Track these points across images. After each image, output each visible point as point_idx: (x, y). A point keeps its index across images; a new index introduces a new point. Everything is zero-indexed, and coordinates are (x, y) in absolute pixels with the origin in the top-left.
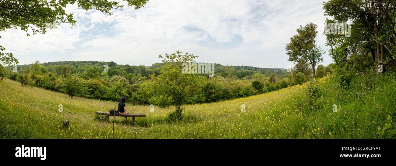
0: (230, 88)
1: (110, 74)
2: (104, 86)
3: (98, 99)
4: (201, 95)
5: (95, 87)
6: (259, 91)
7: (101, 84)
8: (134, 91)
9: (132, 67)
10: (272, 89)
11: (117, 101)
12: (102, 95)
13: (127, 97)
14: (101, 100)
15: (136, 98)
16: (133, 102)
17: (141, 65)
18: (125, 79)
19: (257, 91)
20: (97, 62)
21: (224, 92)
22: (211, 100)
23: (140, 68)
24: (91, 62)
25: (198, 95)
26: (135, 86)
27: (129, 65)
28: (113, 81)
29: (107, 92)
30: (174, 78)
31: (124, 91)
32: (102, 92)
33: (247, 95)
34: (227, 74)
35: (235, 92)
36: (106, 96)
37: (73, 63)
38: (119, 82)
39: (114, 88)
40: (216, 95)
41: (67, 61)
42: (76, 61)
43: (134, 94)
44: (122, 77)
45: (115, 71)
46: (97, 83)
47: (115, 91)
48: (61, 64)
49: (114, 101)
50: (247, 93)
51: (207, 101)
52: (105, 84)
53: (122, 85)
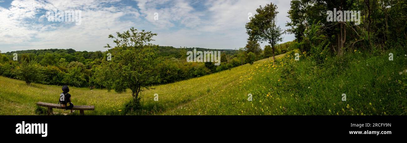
0: (184, 69)
1: (69, 60)
2: (62, 72)
3: (56, 84)
4: (157, 77)
5: (53, 73)
6: (212, 71)
7: (59, 70)
8: (91, 76)
9: (89, 53)
10: (224, 69)
11: (75, 86)
12: (61, 81)
13: (85, 82)
14: (59, 85)
15: (93, 83)
16: (91, 86)
17: (98, 51)
18: (82, 64)
19: (210, 70)
20: (56, 50)
21: (178, 73)
22: (166, 81)
23: (97, 53)
24: (51, 50)
25: (153, 77)
26: (92, 71)
27: (87, 52)
28: (71, 67)
29: (65, 78)
30: (129, 61)
31: (82, 76)
32: (61, 77)
33: (201, 75)
34: (181, 56)
35: (189, 72)
36: (64, 82)
37: (35, 51)
38: (76, 68)
39: (71, 73)
40: (171, 76)
41: (29, 50)
42: (37, 49)
43: (91, 79)
44: (79, 63)
45: (73, 58)
46: (55, 69)
47: (73, 77)
48: (23, 53)
49: (72, 86)
50: (201, 73)
51: (163, 83)
52: (62, 70)
53: (79, 70)
